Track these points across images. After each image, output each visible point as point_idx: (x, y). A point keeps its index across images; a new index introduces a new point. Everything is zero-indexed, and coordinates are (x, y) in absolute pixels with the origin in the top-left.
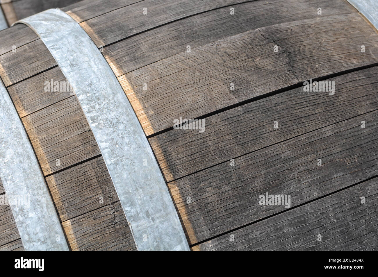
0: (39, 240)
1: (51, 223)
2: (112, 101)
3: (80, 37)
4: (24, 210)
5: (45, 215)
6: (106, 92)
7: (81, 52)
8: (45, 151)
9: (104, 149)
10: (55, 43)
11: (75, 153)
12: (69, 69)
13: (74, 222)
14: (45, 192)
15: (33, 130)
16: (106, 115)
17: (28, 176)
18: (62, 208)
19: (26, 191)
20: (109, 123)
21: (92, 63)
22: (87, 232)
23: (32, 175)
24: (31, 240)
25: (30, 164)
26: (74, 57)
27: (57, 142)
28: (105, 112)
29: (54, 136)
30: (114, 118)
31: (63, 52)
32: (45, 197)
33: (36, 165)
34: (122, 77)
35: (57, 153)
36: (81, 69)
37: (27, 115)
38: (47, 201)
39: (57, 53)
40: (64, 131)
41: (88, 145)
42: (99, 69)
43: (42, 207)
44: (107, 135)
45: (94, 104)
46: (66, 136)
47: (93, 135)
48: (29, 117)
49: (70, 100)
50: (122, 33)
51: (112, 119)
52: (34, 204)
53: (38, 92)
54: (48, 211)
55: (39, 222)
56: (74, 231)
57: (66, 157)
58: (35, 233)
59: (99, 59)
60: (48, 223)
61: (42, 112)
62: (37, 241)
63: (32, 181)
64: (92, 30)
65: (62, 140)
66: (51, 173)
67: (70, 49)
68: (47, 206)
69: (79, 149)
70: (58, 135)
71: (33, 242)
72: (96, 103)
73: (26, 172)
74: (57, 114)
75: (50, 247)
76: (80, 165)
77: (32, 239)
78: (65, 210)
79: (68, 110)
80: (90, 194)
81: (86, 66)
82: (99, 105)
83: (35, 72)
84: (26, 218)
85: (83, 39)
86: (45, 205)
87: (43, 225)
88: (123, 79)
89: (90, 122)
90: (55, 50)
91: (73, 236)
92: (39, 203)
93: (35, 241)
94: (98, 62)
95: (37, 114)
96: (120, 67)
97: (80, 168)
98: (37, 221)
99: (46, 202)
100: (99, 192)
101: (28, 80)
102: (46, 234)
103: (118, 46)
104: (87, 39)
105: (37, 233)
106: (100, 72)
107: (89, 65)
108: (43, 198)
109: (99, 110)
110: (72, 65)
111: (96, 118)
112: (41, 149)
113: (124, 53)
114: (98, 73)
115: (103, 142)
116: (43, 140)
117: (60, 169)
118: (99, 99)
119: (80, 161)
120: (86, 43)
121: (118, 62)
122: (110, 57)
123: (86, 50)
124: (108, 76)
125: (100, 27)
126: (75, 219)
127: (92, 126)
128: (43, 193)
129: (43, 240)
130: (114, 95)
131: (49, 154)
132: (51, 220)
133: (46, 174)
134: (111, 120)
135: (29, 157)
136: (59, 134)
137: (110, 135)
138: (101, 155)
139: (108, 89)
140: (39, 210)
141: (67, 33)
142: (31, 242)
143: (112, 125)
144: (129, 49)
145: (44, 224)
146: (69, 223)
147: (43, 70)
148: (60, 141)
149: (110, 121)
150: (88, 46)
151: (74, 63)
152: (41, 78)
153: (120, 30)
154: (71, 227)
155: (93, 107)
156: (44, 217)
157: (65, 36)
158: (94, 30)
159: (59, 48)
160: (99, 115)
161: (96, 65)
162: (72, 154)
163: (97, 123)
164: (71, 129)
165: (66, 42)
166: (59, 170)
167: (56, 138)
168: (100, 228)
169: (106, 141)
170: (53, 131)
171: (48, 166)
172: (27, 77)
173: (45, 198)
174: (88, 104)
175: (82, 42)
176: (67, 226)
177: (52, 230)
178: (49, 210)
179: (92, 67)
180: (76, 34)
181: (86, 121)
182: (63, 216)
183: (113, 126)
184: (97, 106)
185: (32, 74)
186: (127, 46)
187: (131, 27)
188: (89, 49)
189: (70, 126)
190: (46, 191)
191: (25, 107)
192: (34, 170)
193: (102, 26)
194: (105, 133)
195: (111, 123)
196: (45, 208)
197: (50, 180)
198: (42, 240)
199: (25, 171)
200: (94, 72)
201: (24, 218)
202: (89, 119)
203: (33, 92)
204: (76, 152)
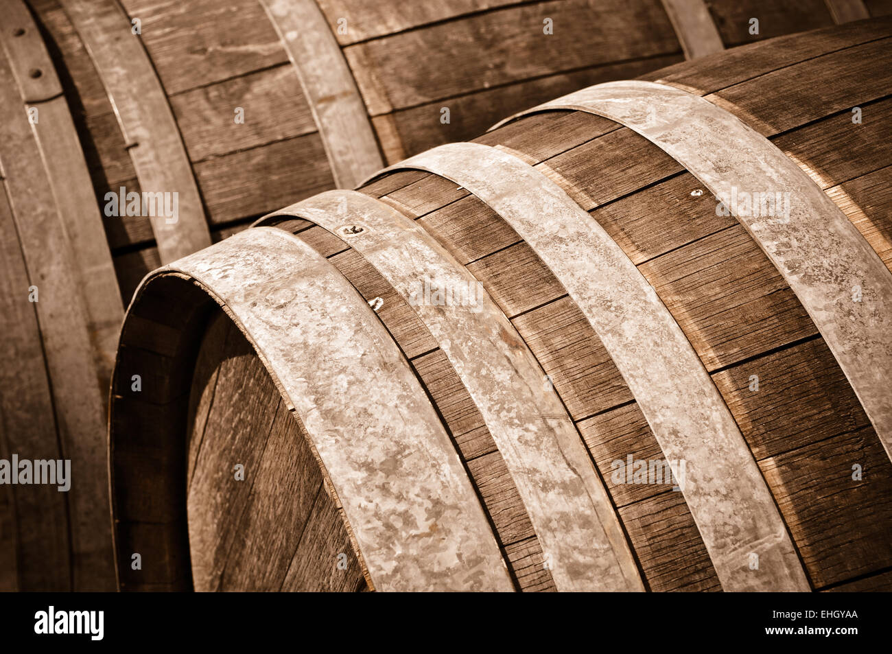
0: (717, 492)
1: (738, 461)
2: (825, 234)
3: (719, 120)
4: (679, 435)
5: (723, 444)
6: (808, 216)
7: (732, 146)
8: (701, 326)
9: (824, 324)
10: (667, 131)
11: (763, 330)
12: (716, 176)
13: (783, 462)
14: (716, 402)
15: (666, 287)
16: (818, 258)
17: (675, 371)
18: (754, 434)
19: (678, 399)
20: (827, 274)
21: (763, 165)
22: (810, 484)
23: (685, 369)
24: (701, 491)
25: (675, 349)
26: (719, 154)
27: (722, 310)
28: (813, 254)
29: (713, 299)
30: (836, 266)
31: (690, 146)
32: (717, 410)
33: (688, 350)
34: (834, 189)
35: (726, 331)
36: (740, 177)
37: (646, 259)
38: (723, 419)
39: (677, 149)
40: (733, 290)
41: (788, 316)
42: (782, 175)
43: (715, 430)
44: (827, 296)
45: (786, 239)
46: (737, 298)
47: (795, 297)
48: (651, 264)
49: (732, 232)
50: (809, 110)
51: (832, 267)
52: (698, 423)
53: (658, 218)
54: (727, 437)
55: (712, 457)
56: (783, 479)
57: (746, 337)
58: (708, 479)
59: (775, 156)
60: (731, 461)
61: (677, 254)
62: (713, 493)
63: (686, 379)
64: (737, 108)
65: (731, 306)
66: (721, 366)
67: (703, 140)
68: (724, 428)
69: (772, 323)
70: (720, 296)
71: (705, 494)
72: (792, 237)
73: (670, 362)
74: (711, 259)
75: (741, 506)
76: (777, 354)
77: (702, 489)
78: (760, 438)
79: (731, 250)
80: (808, 410)
81: (749, 169)
82: (799, 240)
83: (641, 184)
84: (685, 449)
85: (725, 123)
86: (719, 426)
87: (721, 464)
88: (836, 193)
89: (785, 272)
90: (672, 144)
91: (783, 489)
92: (707, 422)
93: (709, 494)
94: (774, 162)
95: (667, 257)
96: (825, 172)
97: (779, 360)
98: (708, 455)
99: (720, 420)
100: (827, 407)
101: (629, 198)
102: (729, 481)
103: (807, 134)
104: (735, 121)
105: (711, 479)
106: (785, 179)
107: (758, 168)
108: (714, 413)
109: (800, 250)
110: (718, 169)
111: (797, 265)
112: (691, 322)
113: (825, 146)
114: (781, 182)
115: (821, 310)
116: (692, 306)
117: (738, 360)
118: (795, 230)
119: (777, 345)
120: (735, 129)
121: (816, 162)
122: (797, 154)
123: (740, 140)
124: (805, 188)
125: (753, 101)
126: (783, 456)
127: (793, 280)
128: (713, 404)
129: (725, 493)
130: (827, 222)
131: (710, 332)
132: (737, 454)
133: (711, 368)
134: (831, 269)
135: (671, 336)
136: (723, 295)
137: (834, 297)
138: (819, 335)
139: (811, 210)
140: (709, 434)
141: (685, 113)
142: (701, 494)
143: (833, 279)
144: (835, 139)
145: (723, 461)
146: (772, 463)
147: (656, 179)
148: (728, 307)
149: (827, 270)
150: (743, 134)
151: (723, 164)
152: (656, 194)
153: (802, 106)
154: (776, 470)
155: (788, 245)
156: (721, 449)
157: (682, 119)
158: (741, 107)
159: (678, 141)
160: (803, 258)
161: (772, 167)
162: (757, 332)
163: (802, 274)
164: (746, 285)
165: (691, 129)
166: (735, 361)
167: (718, 302)
168: (836, 476)
169: (826, 308)
170: (709, 289)
171: (711, 354)
172: (625, 193)
173: (718, 413)
174: (773, 239)
175: (725, 127)
176: (768, 468)
177: (741, 475)
178: (729, 435)
179: (765, 172)
180: (707, 115)
181: (776, 270)
182: (757, 450)
183: (836, 279)
184: (795, 243)
185: (636, 188)
186: (827, 133)
187: (824, 98)
188: (748, 139)
189: (743, 280)
190: (718, 400)
191: (638, 247)
192: (687, 360)
193: (756, 100)
194: (823, 293)
195: (831, 275)
196: (721, 431)
197: (720, 381)
198: (724, 491)
199: (667, 361)
200: (772, 181)
201: (682, 449)
202: (782, 266)
203: (646, 219)
204: (766, 329)
